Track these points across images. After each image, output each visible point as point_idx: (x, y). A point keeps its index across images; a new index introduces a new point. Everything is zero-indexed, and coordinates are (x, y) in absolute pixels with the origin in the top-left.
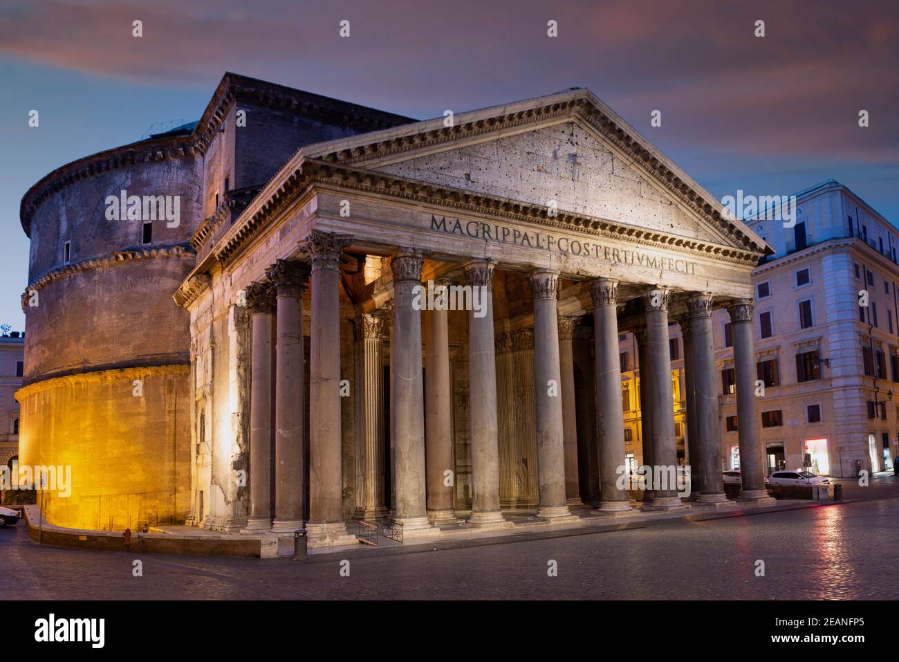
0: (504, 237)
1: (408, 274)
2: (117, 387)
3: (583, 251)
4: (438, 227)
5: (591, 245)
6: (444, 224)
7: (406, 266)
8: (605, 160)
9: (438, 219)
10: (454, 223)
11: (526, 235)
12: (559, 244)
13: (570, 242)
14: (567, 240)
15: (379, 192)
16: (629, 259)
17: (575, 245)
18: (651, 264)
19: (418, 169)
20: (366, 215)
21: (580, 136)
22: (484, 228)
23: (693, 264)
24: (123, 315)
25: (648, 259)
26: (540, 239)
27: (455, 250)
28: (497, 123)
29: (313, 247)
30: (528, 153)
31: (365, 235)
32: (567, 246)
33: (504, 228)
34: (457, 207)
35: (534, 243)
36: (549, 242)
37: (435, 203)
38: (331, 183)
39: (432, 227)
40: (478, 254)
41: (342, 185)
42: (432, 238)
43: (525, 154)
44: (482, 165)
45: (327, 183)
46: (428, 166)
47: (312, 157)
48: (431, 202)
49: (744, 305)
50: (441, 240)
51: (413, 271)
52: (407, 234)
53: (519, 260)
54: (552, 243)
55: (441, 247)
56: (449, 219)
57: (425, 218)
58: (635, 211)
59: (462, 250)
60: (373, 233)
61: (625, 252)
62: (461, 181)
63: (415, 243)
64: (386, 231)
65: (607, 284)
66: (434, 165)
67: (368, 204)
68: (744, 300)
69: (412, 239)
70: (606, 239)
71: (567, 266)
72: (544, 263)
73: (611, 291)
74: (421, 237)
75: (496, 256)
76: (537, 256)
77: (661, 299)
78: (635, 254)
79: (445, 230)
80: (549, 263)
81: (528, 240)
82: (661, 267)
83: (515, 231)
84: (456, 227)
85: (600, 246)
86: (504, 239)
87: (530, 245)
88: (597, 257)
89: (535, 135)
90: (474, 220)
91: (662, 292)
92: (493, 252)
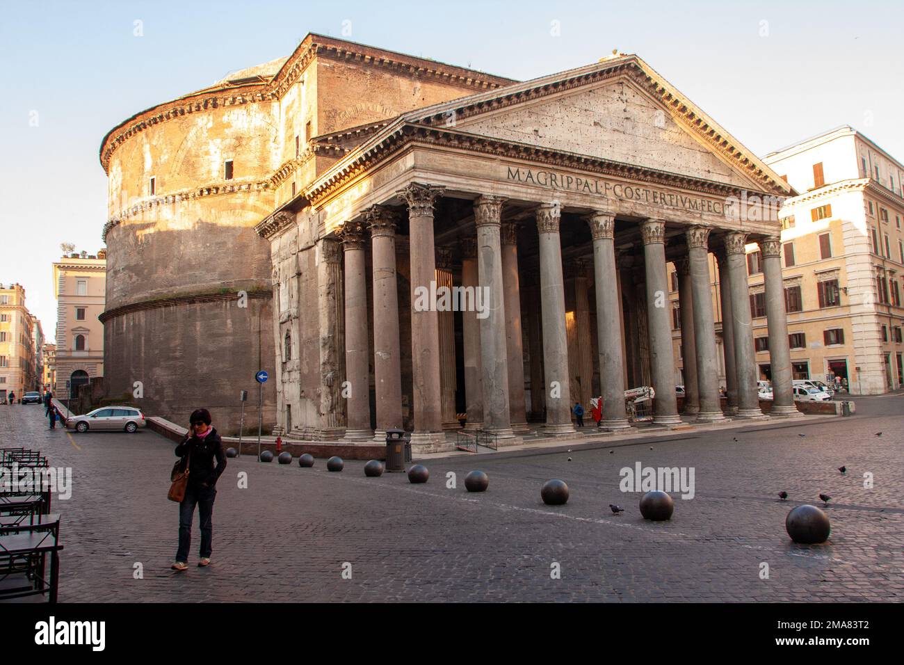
0: (568, 184)
1: (490, 218)
2: (204, 309)
3: (635, 195)
4: (514, 177)
5: (641, 190)
6: (519, 175)
7: (487, 211)
8: (650, 114)
9: (513, 170)
10: (527, 173)
11: (586, 182)
12: (614, 190)
13: (624, 187)
14: (621, 186)
15: (465, 149)
16: (674, 201)
17: (628, 191)
18: (693, 207)
19: (496, 128)
20: (454, 169)
21: (629, 94)
22: (551, 178)
24: (208, 245)
25: (690, 202)
26: (598, 185)
27: (529, 197)
28: (560, 87)
29: (411, 196)
30: (586, 110)
31: (454, 185)
32: (622, 191)
33: (568, 177)
34: (529, 160)
35: (593, 189)
36: (606, 189)
37: (511, 157)
38: (426, 142)
39: (508, 178)
40: (547, 200)
41: (434, 144)
42: (509, 187)
43: (583, 112)
44: (548, 123)
45: (422, 142)
46: (503, 124)
47: (411, 121)
48: (507, 156)
49: (773, 242)
50: (516, 188)
51: (494, 216)
52: (488, 184)
53: (582, 204)
54: (609, 190)
55: (517, 194)
56: (524, 170)
57: (502, 170)
58: (677, 159)
59: (534, 197)
60: (460, 184)
61: (671, 195)
62: (531, 136)
63: (495, 191)
64: (471, 182)
65: (656, 224)
66: (509, 123)
67: (456, 158)
68: (772, 238)
69: (492, 188)
70: (654, 185)
71: (622, 209)
72: (602, 207)
73: (659, 230)
74: (500, 186)
75: (562, 201)
76: (596, 201)
77: (701, 237)
78: (679, 197)
79: (519, 180)
80: (606, 207)
81: (588, 187)
82: (701, 208)
83: (578, 180)
84: (528, 176)
85: (649, 191)
86: (569, 186)
87: (590, 191)
88: (647, 200)
89: (591, 94)
90: (545, 171)
91: (703, 231)
92: (559, 197)
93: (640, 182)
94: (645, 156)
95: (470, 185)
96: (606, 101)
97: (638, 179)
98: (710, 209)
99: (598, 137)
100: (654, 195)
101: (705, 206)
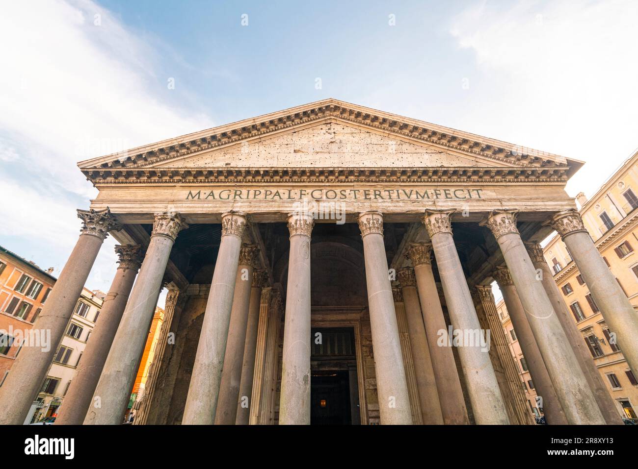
0: (255, 196)
3: (339, 195)
4: (193, 198)
6: (199, 195)
8: (362, 137)
9: (194, 192)
10: (208, 192)
11: (277, 192)
12: (312, 195)
13: (324, 191)
14: (321, 190)
16: (394, 195)
17: (330, 193)
18: (423, 197)
20: (133, 198)
21: (337, 128)
22: (236, 193)
23: (477, 190)
26: (292, 193)
27: (205, 209)
30: (287, 145)
32: (321, 194)
33: (256, 191)
34: (208, 182)
35: (285, 196)
36: (301, 194)
37: (189, 182)
39: (187, 198)
40: (225, 210)
42: (184, 205)
43: (283, 146)
44: (242, 157)
48: (185, 182)
49: (566, 217)
50: (191, 205)
53: (268, 210)
54: (305, 195)
55: (192, 209)
56: (204, 191)
57: (183, 193)
59: (211, 209)
60: (133, 208)
61: (389, 191)
63: (168, 210)
64: (145, 205)
65: (367, 217)
68: (562, 213)
69: (166, 207)
70: (362, 184)
73: (371, 222)
74: (174, 205)
76: (286, 205)
77: (438, 222)
78: (400, 191)
79: (199, 198)
81: (279, 195)
82: (435, 197)
83: (266, 191)
84: (209, 195)
85: (359, 191)
86: (255, 197)
87: (281, 198)
88: (356, 198)
89: (294, 134)
90: (227, 189)
91: (438, 216)
92: (241, 207)
93: (342, 184)
94: (355, 165)
96: (311, 136)
97: (338, 181)
98: (448, 196)
99: (297, 159)
100: (365, 193)
101: (440, 194)
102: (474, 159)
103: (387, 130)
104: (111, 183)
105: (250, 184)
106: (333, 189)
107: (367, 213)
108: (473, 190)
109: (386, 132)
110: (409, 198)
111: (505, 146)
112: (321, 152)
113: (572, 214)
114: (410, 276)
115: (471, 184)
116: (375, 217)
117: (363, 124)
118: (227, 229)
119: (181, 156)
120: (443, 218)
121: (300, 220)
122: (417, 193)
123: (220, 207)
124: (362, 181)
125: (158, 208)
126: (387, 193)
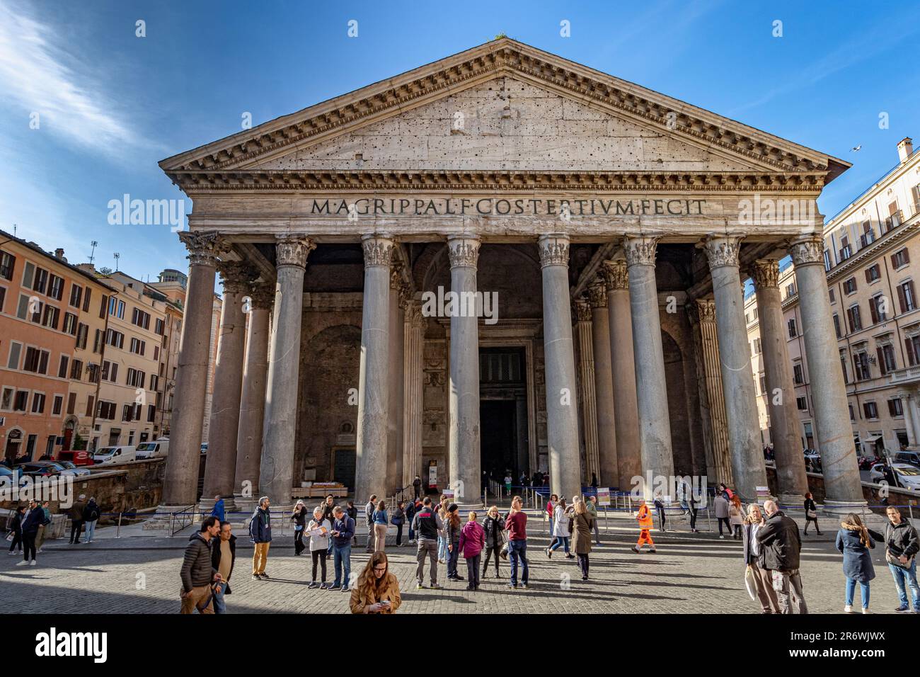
0: (402, 209)
3: (514, 208)
4: (320, 211)
5: (526, 202)
6: (328, 206)
8: (551, 106)
9: (321, 202)
10: (339, 203)
11: (431, 202)
12: (477, 207)
13: (494, 201)
14: (490, 200)
15: (251, 188)
16: (587, 209)
17: (503, 204)
18: (625, 212)
19: (301, 160)
20: (241, 211)
21: (514, 87)
22: (376, 204)
23: (699, 201)
26: (451, 204)
27: (339, 229)
28: (391, 98)
30: (440, 120)
31: (238, 229)
32: (490, 206)
33: (402, 201)
34: (336, 188)
35: (442, 209)
36: (463, 206)
37: (312, 188)
38: (202, 188)
39: (313, 212)
40: (366, 230)
41: (212, 188)
42: (311, 222)
43: (435, 122)
44: (378, 144)
45: (197, 188)
46: (313, 155)
47: (172, 169)
48: (307, 188)
49: (804, 243)
50: (321, 223)
52: (282, 222)
53: (421, 230)
54: (468, 207)
55: (322, 229)
56: (334, 201)
57: (305, 205)
58: (596, 153)
59: (347, 229)
60: (245, 226)
62: (351, 162)
63: (292, 229)
64: (261, 223)
65: (548, 241)
66: (320, 152)
67: (244, 200)
69: (289, 226)
70: (545, 191)
71: (488, 228)
72: (454, 229)
73: (554, 249)
74: (298, 223)
75: (390, 229)
76: (445, 223)
77: (638, 250)
78: (597, 202)
79: (328, 212)
80: (461, 229)
81: (434, 208)
82: (641, 211)
83: (417, 201)
84: (341, 207)
85: (540, 201)
86: (402, 211)
87: (436, 212)
88: (536, 212)
89: (450, 100)
90: (364, 198)
91: (640, 242)
92: (385, 226)
93: (519, 191)
94: (537, 158)
95: (258, 226)
96: (474, 103)
97: (514, 187)
98: (660, 210)
99: (456, 148)
100: (549, 204)
101: (648, 207)
102: (705, 149)
103: (588, 95)
104: (207, 188)
105: (394, 191)
106: (507, 198)
107: (550, 236)
108: (694, 201)
109: (586, 98)
110: (606, 212)
111: (751, 133)
112: (490, 135)
113: (812, 240)
114: (604, 294)
115: (693, 192)
116: (559, 241)
117: (554, 82)
118: (370, 258)
119: (291, 143)
120: (645, 244)
121: (464, 247)
122: (618, 204)
123: (359, 226)
124: (546, 188)
125: (277, 226)
126: (578, 204)
